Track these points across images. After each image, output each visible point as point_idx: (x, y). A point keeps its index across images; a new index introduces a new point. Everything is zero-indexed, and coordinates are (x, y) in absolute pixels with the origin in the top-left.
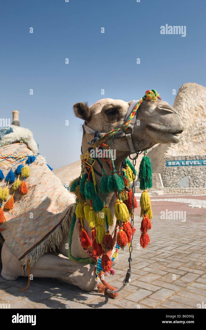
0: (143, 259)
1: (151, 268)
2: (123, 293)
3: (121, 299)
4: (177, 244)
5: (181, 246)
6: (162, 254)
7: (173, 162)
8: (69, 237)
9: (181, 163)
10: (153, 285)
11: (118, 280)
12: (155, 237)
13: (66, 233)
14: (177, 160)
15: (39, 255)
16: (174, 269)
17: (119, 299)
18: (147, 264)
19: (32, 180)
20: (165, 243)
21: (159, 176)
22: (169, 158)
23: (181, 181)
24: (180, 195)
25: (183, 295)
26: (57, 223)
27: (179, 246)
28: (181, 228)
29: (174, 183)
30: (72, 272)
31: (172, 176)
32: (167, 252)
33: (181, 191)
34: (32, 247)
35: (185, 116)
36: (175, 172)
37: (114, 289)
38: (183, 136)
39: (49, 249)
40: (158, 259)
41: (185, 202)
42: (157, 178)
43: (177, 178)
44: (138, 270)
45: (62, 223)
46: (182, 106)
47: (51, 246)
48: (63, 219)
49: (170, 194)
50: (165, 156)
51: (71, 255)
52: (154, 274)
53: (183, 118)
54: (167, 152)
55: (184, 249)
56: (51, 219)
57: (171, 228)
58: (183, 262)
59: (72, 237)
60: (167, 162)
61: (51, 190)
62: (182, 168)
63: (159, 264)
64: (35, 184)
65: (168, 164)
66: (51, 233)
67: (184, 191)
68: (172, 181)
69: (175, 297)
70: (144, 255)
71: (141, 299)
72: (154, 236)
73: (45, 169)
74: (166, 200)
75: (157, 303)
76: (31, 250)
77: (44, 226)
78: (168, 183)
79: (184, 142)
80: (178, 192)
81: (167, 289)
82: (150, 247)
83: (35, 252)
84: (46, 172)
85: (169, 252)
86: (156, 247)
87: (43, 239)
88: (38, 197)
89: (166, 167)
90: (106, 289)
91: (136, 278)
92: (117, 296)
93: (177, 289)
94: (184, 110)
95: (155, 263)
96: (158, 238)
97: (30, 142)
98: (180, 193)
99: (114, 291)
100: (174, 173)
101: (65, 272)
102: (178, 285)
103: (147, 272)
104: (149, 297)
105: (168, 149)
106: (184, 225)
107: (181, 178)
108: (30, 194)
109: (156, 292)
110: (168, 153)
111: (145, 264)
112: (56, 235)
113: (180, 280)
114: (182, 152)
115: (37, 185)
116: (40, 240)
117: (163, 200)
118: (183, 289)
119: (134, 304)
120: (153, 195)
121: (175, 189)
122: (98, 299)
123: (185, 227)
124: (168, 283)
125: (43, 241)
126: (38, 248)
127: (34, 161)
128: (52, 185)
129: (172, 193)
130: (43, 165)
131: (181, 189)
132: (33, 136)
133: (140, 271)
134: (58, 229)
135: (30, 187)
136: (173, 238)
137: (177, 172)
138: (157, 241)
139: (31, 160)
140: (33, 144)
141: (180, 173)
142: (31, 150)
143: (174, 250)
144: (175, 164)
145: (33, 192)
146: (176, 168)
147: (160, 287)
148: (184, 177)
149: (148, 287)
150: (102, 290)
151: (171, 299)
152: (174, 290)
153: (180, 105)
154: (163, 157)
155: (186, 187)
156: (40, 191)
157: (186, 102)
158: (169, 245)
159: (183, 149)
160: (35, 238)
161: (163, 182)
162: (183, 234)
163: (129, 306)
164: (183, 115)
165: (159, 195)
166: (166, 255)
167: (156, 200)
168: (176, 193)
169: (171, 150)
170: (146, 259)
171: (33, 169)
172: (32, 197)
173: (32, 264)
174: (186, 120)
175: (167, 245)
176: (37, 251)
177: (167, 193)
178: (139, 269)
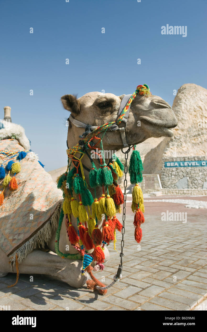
0: (135, 257)
1: (143, 266)
2: (112, 289)
3: (110, 296)
4: (171, 243)
5: (175, 244)
6: (155, 252)
7: (171, 163)
8: (57, 232)
9: (180, 164)
10: (143, 282)
11: (109, 277)
12: (150, 235)
13: (54, 229)
14: (175, 161)
15: (28, 251)
16: (166, 267)
17: (108, 296)
18: (139, 262)
19: (22, 176)
20: (159, 241)
21: (157, 177)
22: (168, 158)
23: (179, 182)
24: (178, 196)
25: (173, 292)
26: (47, 219)
27: (173, 245)
28: (176, 227)
29: (172, 184)
30: (61, 268)
31: (170, 177)
32: (160, 250)
33: (180, 192)
34: (21, 243)
35: (184, 117)
36: (174, 173)
37: (103, 285)
38: (182, 137)
39: (37, 245)
40: (150, 257)
41: (183, 203)
42: (155, 179)
43: (176, 179)
44: (129, 268)
45: (51, 219)
46: (181, 107)
47: (40, 242)
48: (53, 214)
49: (168, 195)
50: (163, 157)
51: (59, 251)
52: (145, 272)
53: (182, 119)
54: (165, 153)
55: (178, 247)
56: (40, 215)
57: (167, 227)
58: (175, 260)
59: (60, 233)
60: (166, 163)
61: (42, 185)
62: (181, 169)
63: (151, 262)
64: (25, 180)
65: (166, 165)
66: (40, 229)
67: (182, 192)
68: (171, 182)
69: (164, 293)
70: (136, 254)
71: (129, 296)
72: (148, 235)
73: (36, 165)
74: (163, 201)
75: (145, 299)
76: (20, 246)
77: (33, 222)
78: (166, 184)
79: (182, 143)
80: (177, 193)
81: (157, 286)
82: (143, 246)
83: (23, 248)
84: (37, 169)
85: (162, 250)
86: (149, 245)
87: (31, 235)
88: (27, 193)
89: (164, 168)
90: (96, 285)
91: (127, 276)
92: (106, 293)
93: (167, 286)
94: (183, 111)
95: (148, 260)
96: (152, 237)
97: (22, 138)
98: (179, 194)
99: (103, 287)
100: (172, 174)
101: (54, 269)
102: (169, 283)
103: (139, 269)
104: (138, 294)
105: (167, 150)
106: (180, 224)
107: (179, 179)
108: (20, 190)
109: (146, 289)
110: (167, 154)
111: (137, 262)
112: (45, 231)
113: (171, 277)
114: (181, 153)
115: (27, 181)
116: (29, 236)
117: (160, 201)
118: (174, 286)
119: (123, 301)
120: (152, 196)
121: (174, 190)
122: (86, 295)
123: (181, 226)
124: (158, 280)
125: (32, 237)
126: (26, 244)
127: (25, 157)
128: (43, 181)
129: (170, 194)
130: (34, 161)
131: (179, 190)
132: (24, 132)
133: (132, 268)
134: (47, 225)
135: (20, 183)
136: (167, 237)
137: (176, 173)
138: (151, 240)
139: (22, 156)
140: (25, 140)
141: (179, 174)
142: (22, 146)
143: (168, 249)
144: (173, 165)
145: (23, 188)
146: (174, 169)
147: (150, 284)
148: (182, 178)
149: (139, 284)
150: (91, 287)
151: (160, 296)
152: (164, 287)
153: (179, 106)
154: (162, 158)
155: (184, 188)
156: (30, 187)
157: (185, 103)
158: (163, 244)
159: (181, 150)
160: (24, 234)
161: (161, 183)
162: (178, 233)
163: (117, 302)
164: (182, 116)
165: (157, 196)
166: (159, 254)
167: (154, 201)
168: (175, 194)
169: (169, 151)
170: (138, 257)
171: (24, 165)
172: (22, 193)
173: (20, 260)
174: (185, 120)
175: (161, 244)
176: (25, 247)
177: (166, 194)
178: (131, 267)
